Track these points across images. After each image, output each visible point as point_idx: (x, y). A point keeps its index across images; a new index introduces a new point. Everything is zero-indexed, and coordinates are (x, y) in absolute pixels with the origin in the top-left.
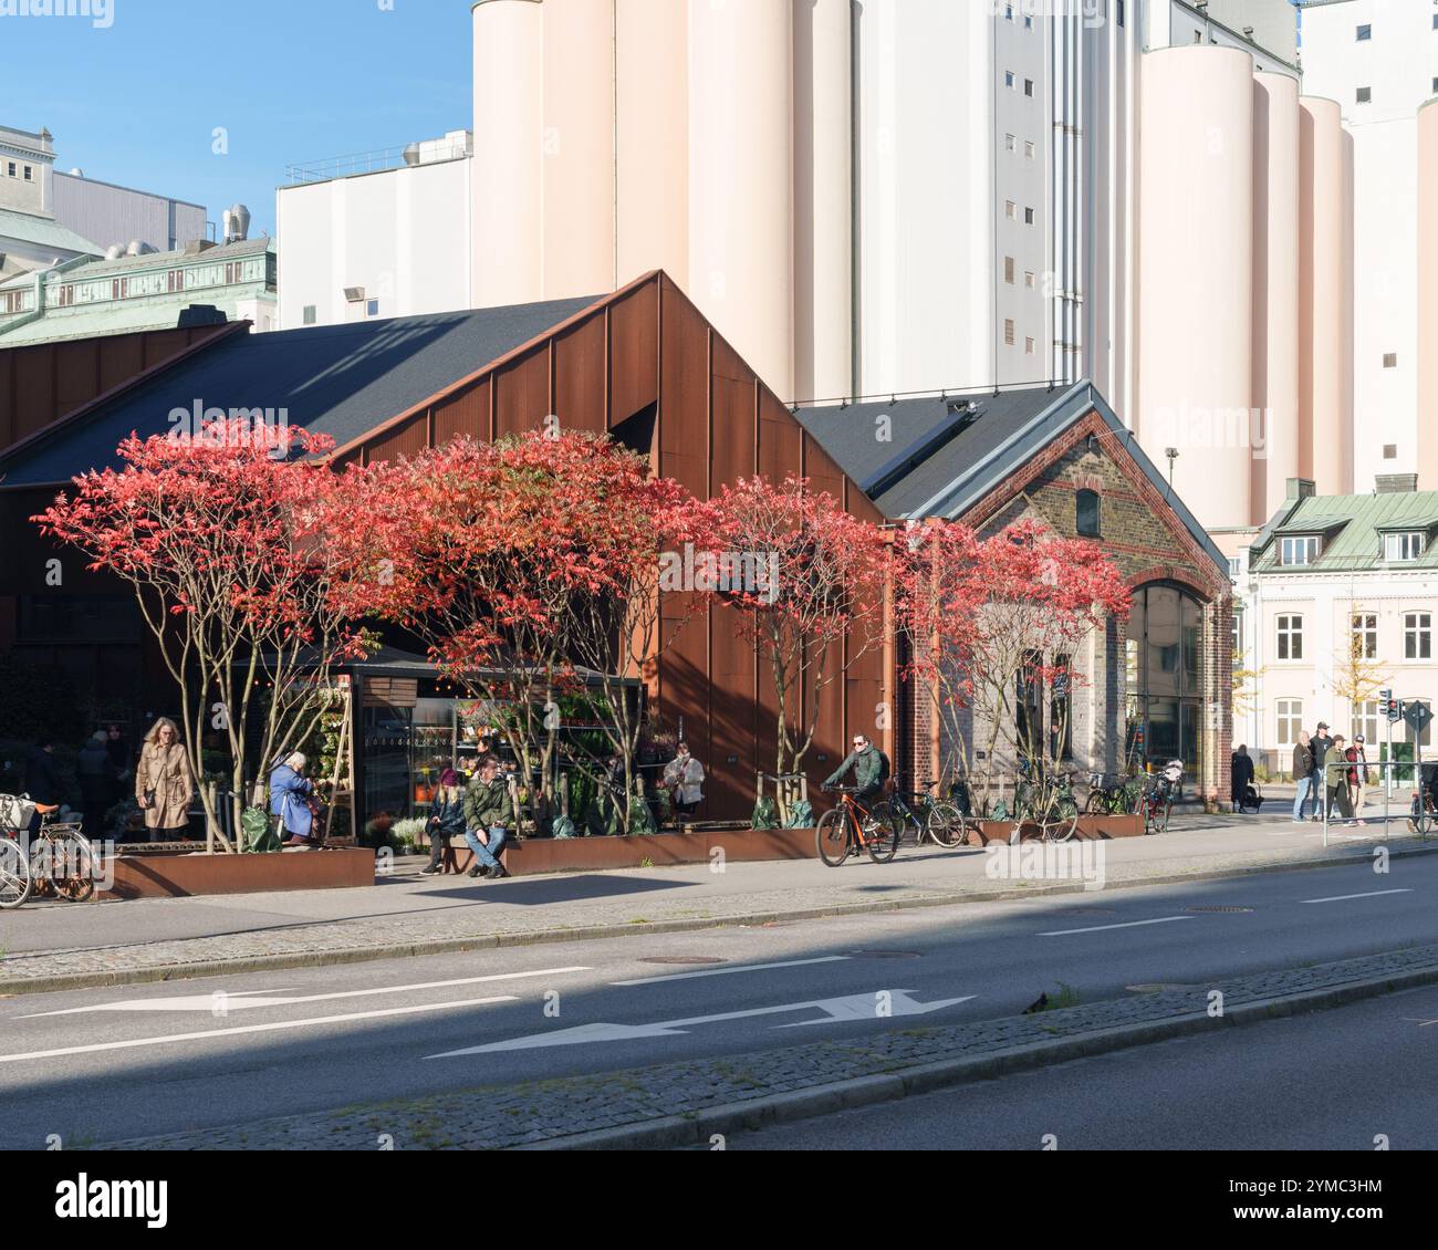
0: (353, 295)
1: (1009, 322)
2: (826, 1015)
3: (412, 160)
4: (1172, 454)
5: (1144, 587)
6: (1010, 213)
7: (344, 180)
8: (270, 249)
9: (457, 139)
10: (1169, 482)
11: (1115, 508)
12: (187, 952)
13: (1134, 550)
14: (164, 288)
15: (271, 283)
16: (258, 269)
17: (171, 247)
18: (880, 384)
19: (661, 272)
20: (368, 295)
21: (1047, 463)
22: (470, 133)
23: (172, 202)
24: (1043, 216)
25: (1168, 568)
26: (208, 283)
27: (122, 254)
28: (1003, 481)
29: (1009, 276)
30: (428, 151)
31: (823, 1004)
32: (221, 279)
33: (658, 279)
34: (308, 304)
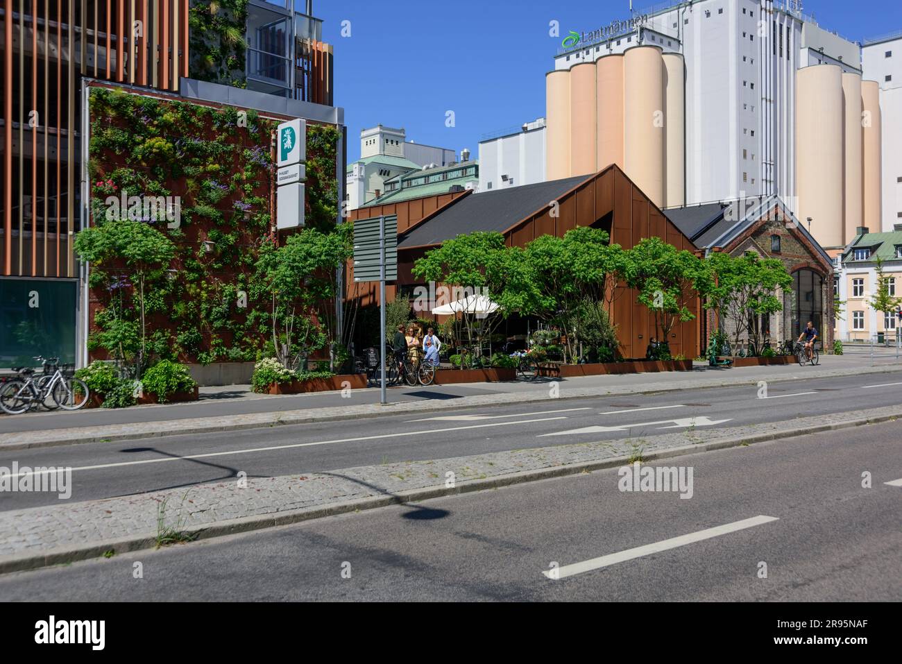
0: (505, 178)
1: (745, 173)
2: (677, 425)
3: (525, 130)
4: (809, 220)
5: (799, 270)
6: (745, 133)
7: (501, 139)
8: (476, 164)
9: (541, 121)
10: (808, 230)
11: (787, 241)
12: (457, 402)
13: (794, 257)
14: (441, 179)
15: (477, 176)
16: (473, 171)
17: (443, 164)
18: (695, 199)
19: (615, 164)
20: (509, 177)
21: (759, 225)
22: (545, 119)
23: (444, 150)
24: (758, 134)
25: (808, 263)
26: (456, 176)
27: (428, 168)
28: (742, 233)
29: (745, 156)
30: (530, 126)
31: (675, 421)
32: (460, 175)
33: (613, 167)
34: (490, 181)
